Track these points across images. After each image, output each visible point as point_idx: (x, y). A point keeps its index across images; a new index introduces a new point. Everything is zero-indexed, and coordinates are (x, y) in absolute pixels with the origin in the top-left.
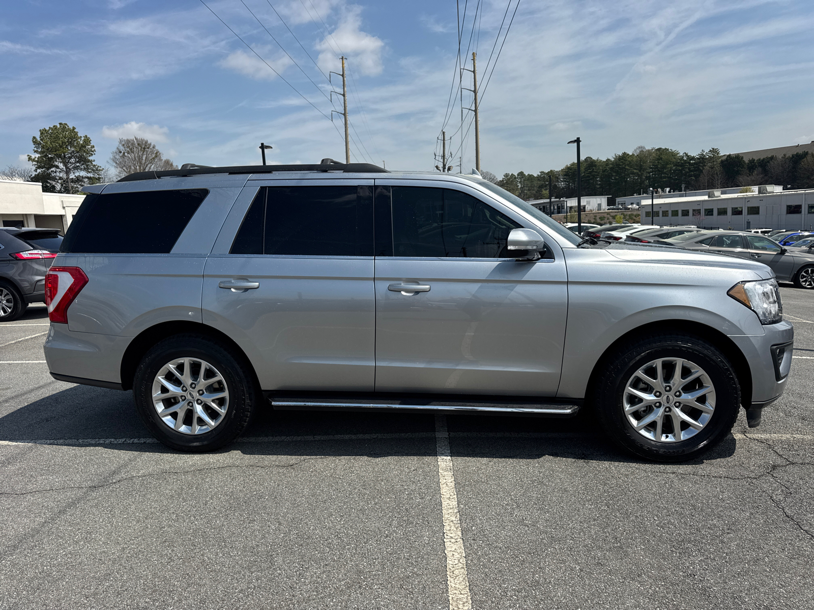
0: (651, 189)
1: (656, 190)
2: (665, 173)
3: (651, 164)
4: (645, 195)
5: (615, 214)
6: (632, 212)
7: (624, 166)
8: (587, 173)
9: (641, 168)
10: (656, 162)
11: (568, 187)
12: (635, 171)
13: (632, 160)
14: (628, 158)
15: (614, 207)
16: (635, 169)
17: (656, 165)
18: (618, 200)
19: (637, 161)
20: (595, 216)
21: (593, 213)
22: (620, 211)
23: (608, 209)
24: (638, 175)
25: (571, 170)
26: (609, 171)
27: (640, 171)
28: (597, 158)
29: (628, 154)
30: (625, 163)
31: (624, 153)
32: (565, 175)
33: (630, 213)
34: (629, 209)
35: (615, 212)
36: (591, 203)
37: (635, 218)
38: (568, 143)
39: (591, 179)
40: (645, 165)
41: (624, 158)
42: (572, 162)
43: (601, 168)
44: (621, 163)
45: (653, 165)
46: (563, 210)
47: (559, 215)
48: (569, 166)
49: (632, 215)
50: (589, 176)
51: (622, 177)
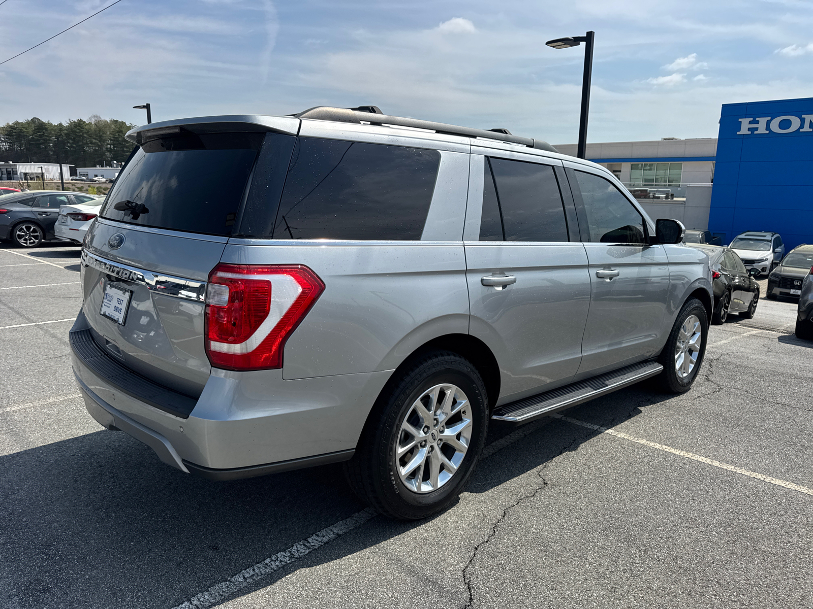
0: (115, 162)
1: (120, 163)
2: (127, 147)
3: (111, 136)
4: (108, 168)
5: (81, 185)
6: (100, 185)
7: (81, 134)
8: (36, 136)
9: (101, 139)
10: (117, 134)
11: (11, 149)
12: (94, 141)
13: (90, 129)
14: (86, 125)
15: (77, 178)
16: (94, 139)
17: (117, 138)
18: (79, 170)
19: (95, 131)
20: (57, 186)
21: (55, 183)
22: (84, 182)
23: (72, 180)
24: (99, 146)
25: (15, 129)
26: (64, 138)
27: (100, 141)
28: (47, 121)
29: (85, 122)
30: (82, 131)
31: (80, 121)
32: (7, 135)
33: (98, 185)
34: (95, 181)
35: (81, 184)
36: (50, 171)
37: (104, 191)
38: (134, 107)
39: (42, 143)
40: (104, 135)
41: (80, 124)
42: (15, 121)
43: (53, 132)
44: (78, 131)
45: (113, 137)
46: (15, 176)
47: (12, 181)
48: (11, 124)
49: (100, 187)
50: (39, 140)
51: (80, 145)
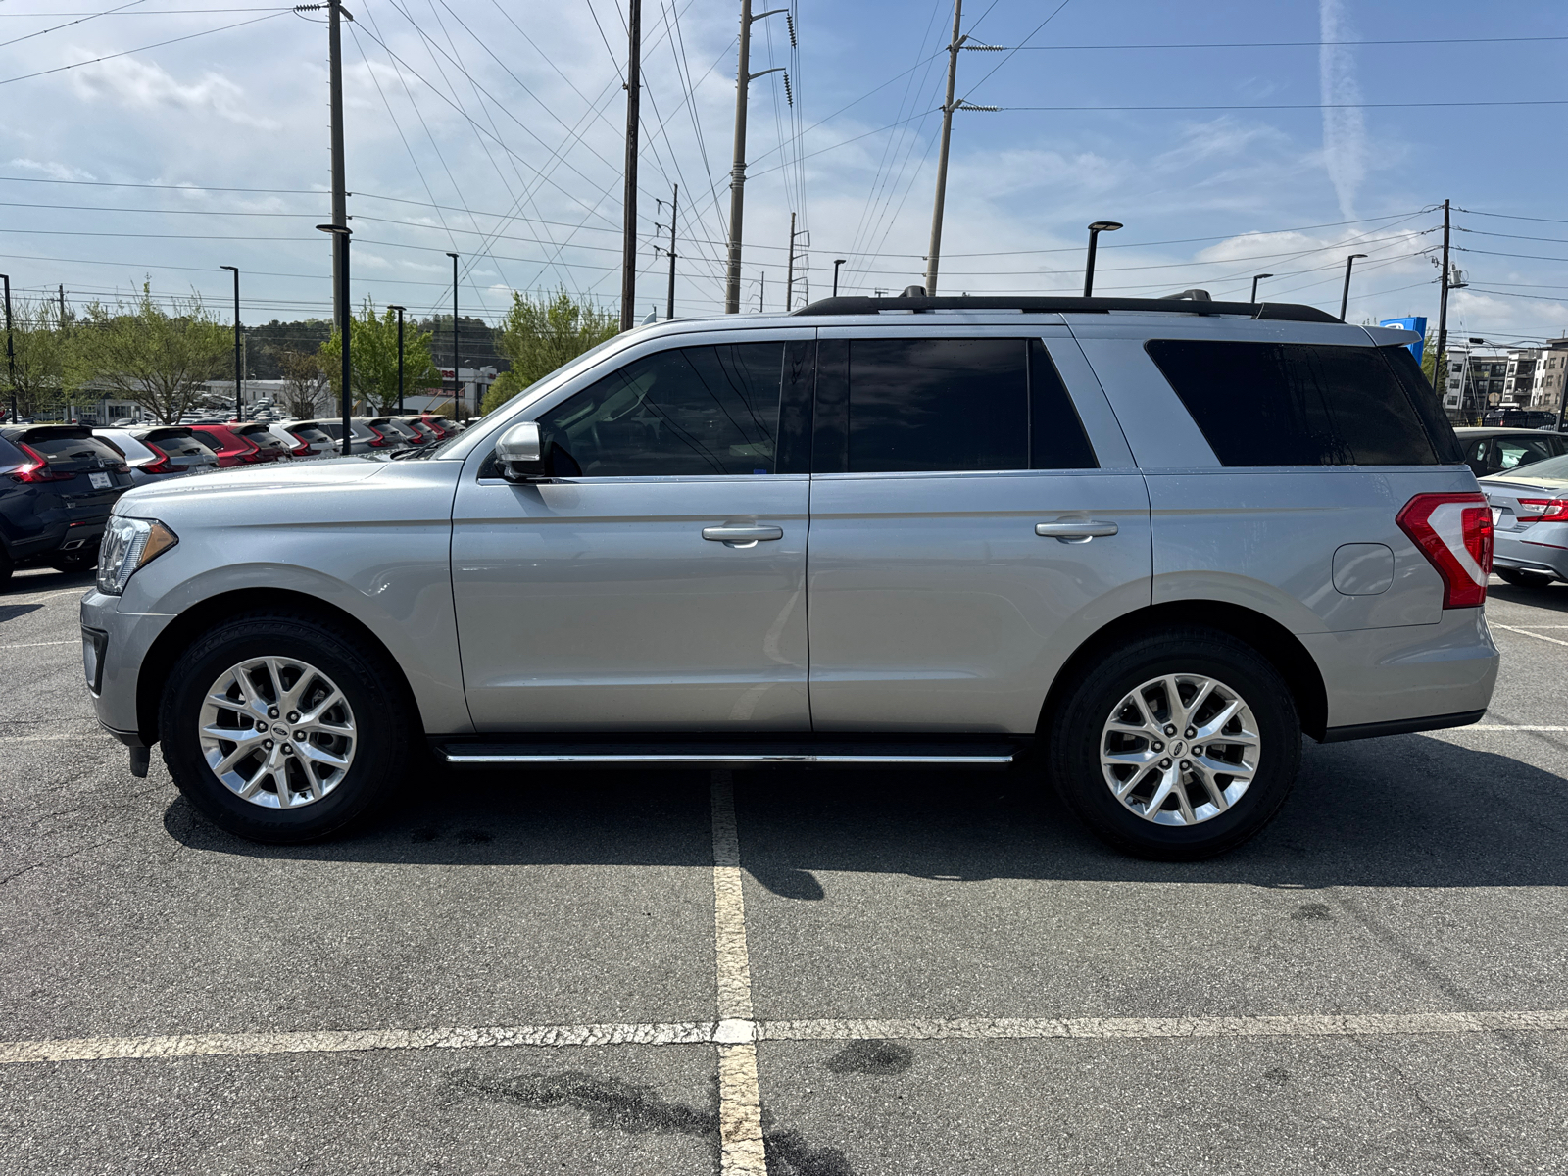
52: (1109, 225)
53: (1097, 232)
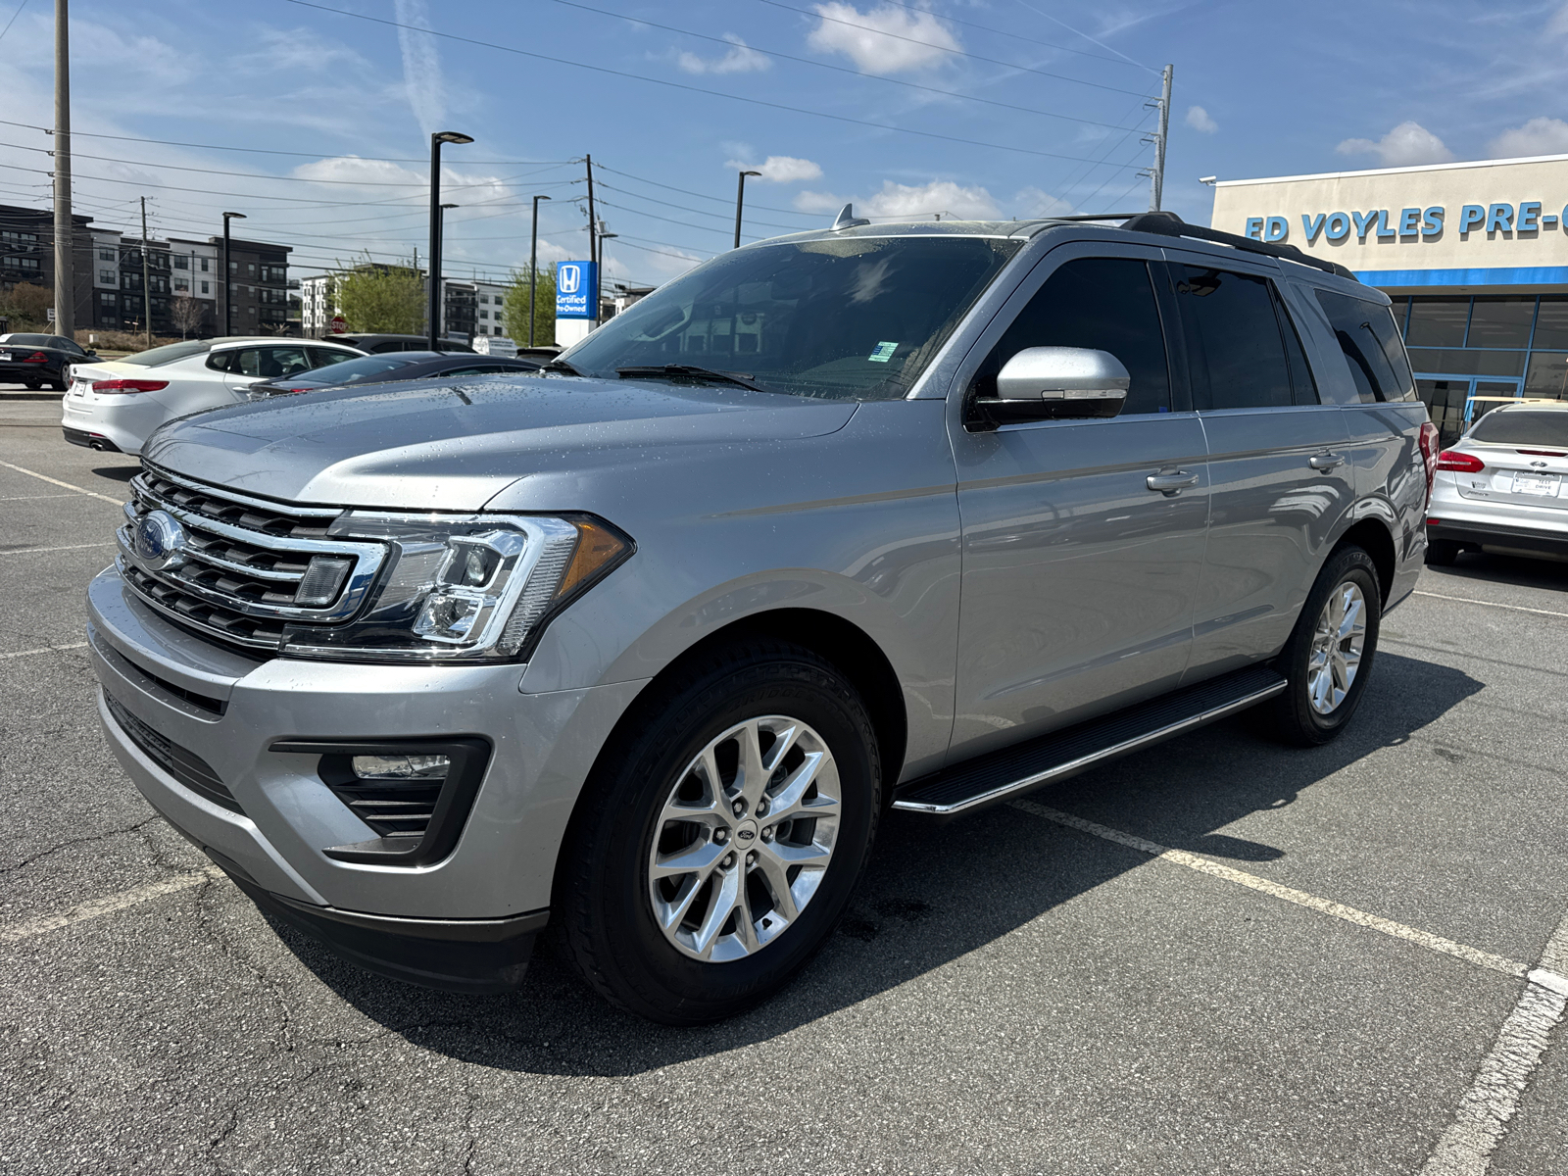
52: (459, 138)
53: (440, 143)
